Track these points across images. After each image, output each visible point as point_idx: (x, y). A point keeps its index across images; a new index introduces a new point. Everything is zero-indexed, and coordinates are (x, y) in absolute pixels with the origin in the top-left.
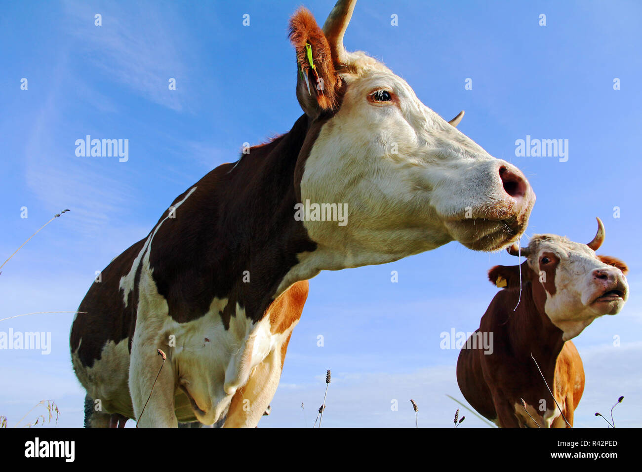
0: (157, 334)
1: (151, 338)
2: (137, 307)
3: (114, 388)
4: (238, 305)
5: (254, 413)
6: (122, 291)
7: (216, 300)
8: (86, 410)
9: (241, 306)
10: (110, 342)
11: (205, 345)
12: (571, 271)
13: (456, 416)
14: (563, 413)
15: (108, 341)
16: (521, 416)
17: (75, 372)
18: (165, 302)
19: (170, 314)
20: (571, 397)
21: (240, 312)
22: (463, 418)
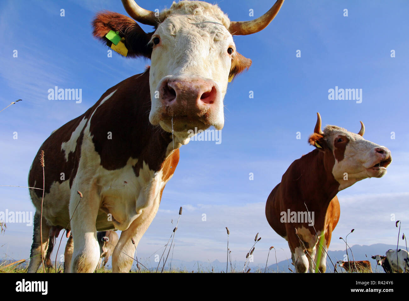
0: (91, 178)
1: (88, 180)
2: (79, 160)
3: (58, 210)
4: (144, 163)
5: (142, 230)
6: (63, 151)
7: (131, 159)
8: (34, 223)
9: (146, 163)
10: (56, 183)
11: (124, 186)
12: (357, 148)
13: (256, 237)
14: (326, 234)
15: (54, 182)
16: (301, 236)
17: (32, 201)
18: (99, 156)
19: (101, 164)
20: (331, 225)
21: (146, 166)
22: (260, 239)
